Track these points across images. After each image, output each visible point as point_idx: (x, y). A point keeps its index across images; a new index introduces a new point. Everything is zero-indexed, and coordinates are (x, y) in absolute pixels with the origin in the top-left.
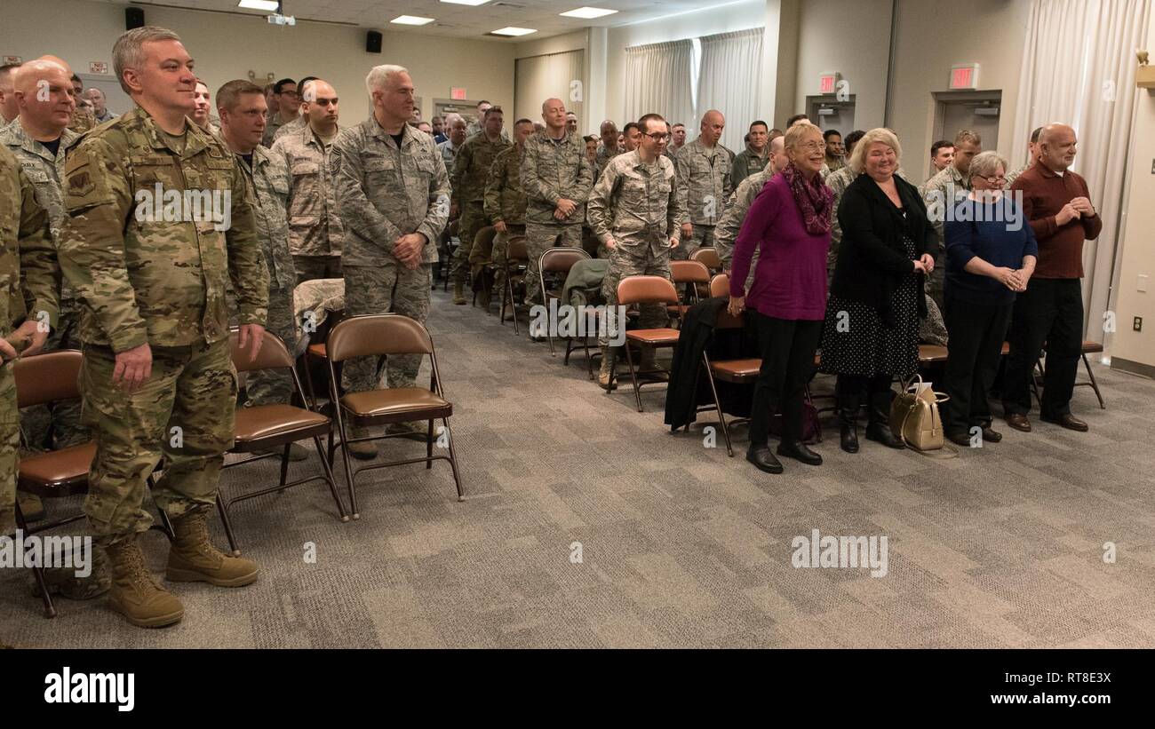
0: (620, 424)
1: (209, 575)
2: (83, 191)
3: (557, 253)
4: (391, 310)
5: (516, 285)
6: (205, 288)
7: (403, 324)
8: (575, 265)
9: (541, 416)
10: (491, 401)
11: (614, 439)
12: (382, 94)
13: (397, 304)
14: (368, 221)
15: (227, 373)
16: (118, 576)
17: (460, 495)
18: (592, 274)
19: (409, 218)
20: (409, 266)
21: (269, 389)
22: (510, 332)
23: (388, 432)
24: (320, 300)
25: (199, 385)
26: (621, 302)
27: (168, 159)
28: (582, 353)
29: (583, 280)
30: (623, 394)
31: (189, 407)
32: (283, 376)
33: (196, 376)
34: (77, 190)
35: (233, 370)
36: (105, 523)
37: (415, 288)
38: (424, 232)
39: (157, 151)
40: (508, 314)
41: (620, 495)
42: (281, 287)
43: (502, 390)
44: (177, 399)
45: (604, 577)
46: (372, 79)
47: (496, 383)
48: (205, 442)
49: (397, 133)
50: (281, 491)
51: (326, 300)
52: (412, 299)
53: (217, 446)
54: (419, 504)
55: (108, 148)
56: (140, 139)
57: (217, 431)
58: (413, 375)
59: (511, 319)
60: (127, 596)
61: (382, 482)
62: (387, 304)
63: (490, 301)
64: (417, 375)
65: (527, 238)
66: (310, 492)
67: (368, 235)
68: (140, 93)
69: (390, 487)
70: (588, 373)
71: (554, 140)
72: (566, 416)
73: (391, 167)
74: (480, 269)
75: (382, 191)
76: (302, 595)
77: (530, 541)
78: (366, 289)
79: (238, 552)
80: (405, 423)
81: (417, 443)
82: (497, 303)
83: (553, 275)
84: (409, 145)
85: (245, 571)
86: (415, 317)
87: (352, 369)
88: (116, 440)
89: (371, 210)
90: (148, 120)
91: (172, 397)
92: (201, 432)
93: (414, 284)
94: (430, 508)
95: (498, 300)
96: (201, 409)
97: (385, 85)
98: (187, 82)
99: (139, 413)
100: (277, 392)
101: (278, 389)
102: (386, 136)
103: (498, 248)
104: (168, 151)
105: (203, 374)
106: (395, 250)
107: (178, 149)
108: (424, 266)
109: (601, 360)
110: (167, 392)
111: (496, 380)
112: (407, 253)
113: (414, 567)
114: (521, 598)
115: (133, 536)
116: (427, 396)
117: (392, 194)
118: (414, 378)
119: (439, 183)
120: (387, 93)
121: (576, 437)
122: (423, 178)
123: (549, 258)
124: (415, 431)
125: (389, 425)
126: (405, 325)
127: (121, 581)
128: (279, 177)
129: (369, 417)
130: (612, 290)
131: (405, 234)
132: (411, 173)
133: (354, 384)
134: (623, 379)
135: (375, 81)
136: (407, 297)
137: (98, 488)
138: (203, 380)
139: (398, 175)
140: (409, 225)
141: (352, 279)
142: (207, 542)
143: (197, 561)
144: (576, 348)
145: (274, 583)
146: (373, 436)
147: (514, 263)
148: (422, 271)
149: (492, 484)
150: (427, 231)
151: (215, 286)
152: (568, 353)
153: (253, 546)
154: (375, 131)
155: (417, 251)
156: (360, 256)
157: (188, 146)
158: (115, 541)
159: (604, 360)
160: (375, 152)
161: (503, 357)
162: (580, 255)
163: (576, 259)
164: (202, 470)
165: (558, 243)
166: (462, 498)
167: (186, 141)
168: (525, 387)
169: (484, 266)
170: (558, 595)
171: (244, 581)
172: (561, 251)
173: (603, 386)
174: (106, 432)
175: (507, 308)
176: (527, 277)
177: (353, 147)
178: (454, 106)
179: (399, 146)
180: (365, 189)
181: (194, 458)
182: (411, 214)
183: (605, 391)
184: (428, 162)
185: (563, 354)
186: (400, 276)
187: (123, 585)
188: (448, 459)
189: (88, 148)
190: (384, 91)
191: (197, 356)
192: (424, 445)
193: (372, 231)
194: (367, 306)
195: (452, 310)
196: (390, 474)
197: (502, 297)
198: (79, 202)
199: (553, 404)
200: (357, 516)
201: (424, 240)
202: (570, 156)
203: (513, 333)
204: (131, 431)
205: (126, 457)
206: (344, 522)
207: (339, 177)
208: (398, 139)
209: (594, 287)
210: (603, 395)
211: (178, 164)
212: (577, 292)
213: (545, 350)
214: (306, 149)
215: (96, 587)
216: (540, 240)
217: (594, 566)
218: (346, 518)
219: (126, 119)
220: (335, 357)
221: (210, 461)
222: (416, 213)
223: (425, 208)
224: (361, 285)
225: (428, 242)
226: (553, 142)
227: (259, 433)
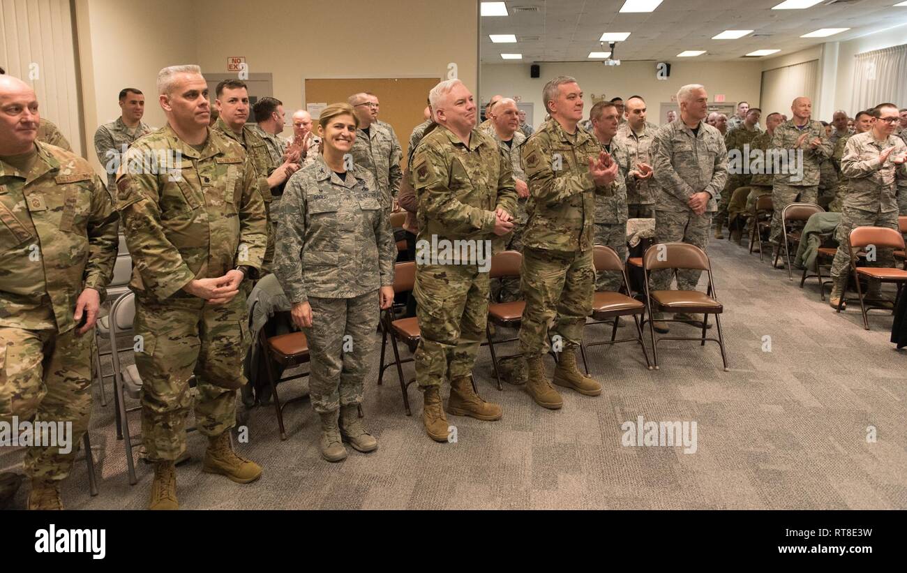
0: (850, 336)
1: (575, 385)
2: (534, 165)
3: (797, 207)
4: (683, 241)
5: (763, 228)
6: (583, 220)
7: (691, 249)
8: (811, 216)
9: (783, 321)
10: (744, 307)
11: (845, 347)
12: (687, 103)
13: (687, 236)
14: (674, 183)
15: (591, 271)
16: (532, 375)
17: (725, 367)
18: (825, 223)
19: (700, 182)
20: (698, 213)
21: (608, 281)
22: (757, 261)
23: (675, 317)
24: (636, 231)
25: (577, 276)
26: (852, 245)
27: (569, 147)
28: (817, 280)
29: (818, 227)
30: (851, 314)
31: (571, 288)
32: (617, 275)
33: (576, 271)
34: (531, 165)
35: (594, 269)
36: (528, 346)
37: (700, 227)
38: (710, 191)
39: (564, 143)
40: (755, 248)
41: (852, 390)
42: (620, 223)
43: (752, 300)
44: (566, 282)
45: (840, 448)
46: (680, 94)
47: (747, 294)
48: (577, 309)
49: (695, 127)
50: (612, 344)
51: (640, 232)
52: (698, 234)
53: (583, 312)
54: (698, 368)
55: (543, 142)
56: (555, 137)
57: (584, 304)
58: (694, 283)
59: (758, 251)
60: (535, 386)
61: (673, 349)
62: (681, 236)
63: (741, 237)
64: (697, 283)
65: (774, 195)
66: (629, 348)
67: (673, 192)
68: (555, 113)
69: (676, 353)
70: (820, 295)
71: (798, 127)
72: (803, 324)
73: (690, 149)
74: (735, 216)
75: (683, 165)
76: (626, 409)
77: (778, 409)
78: (669, 226)
79: (589, 375)
80: (687, 314)
81: (695, 327)
82: (746, 240)
83: (792, 222)
84: (702, 134)
85: (595, 388)
86: (698, 246)
87: (656, 275)
88: (537, 302)
89: (676, 176)
90: (559, 127)
91: (563, 281)
92: (576, 303)
93: (699, 225)
94: (704, 371)
95: (748, 237)
96: (577, 290)
97: (689, 97)
98: (579, 105)
99: (548, 289)
100: (613, 284)
101: (613, 282)
102: (688, 130)
103: (751, 202)
104: (568, 143)
105: (579, 270)
106: (689, 202)
107: (573, 142)
108: (707, 213)
109: (832, 287)
110: (561, 279)
111: (749, 293)
112: (697, 205)
113: (696, 409)
114: (774, 447)
115: (539, 355)
116: (705, 298)
117: (689, 166)
118: (695, 286)
119: (721, 159)
120: (689, 102)
121: (812, 341)
122: (710, 156)
123: (790, 210)
124: (693, 319)
125: (676, 314)
126: (692, 250)
127: (534, 379)
128: (623, 157)
129: (668, 307)
130: (844, 236)
131: (696, 192)
132: (703, 152)
133: (656, 285)
134: (851, 303)
135: (682, 96)
136: (695, 233)
137: (526, 326)
138: (579, 274)
139: (694, 154)
140: (700, 186)
141: (661, 219)
142: (575, 366)
143: (570, 376)
144: (809, 276)
145: (610, 398)
146: (665, 319)
147: (763, 213)
148: (705, 217)
149: (748, 364)
150: (711, 191)
151: (589, 219)
152: (804, 279)
153: (598, 374)
154: (681, 127)
155: (704, 203)
156: (667, 205)
157: (578, 140)
158: (532, 356)
159: (835, 287)
160: (681, 140)
161: (753, 277)
162: (815, 209)
163: (814, 212)
164: (575, 324)
165: (797, 200)
166: (727, 369)
167: (576, 137)
168: (769, 300)
169: (739, 214)
170: (801, 452)
171: (592, 393)
172: (800, 205)
173: (834, 306)
174: (532, 297)
175: (755, 243)
176: (772, 223)
177: (666, 137)
178: (716, 107)
179: (696, 136)
180: (672, 163)
181: (571, 317)
182: (701, 180)
183: (836, 310)
184: (714, 145)
185: (800, 280)
186: (691, 219)
187: (534, 381)
188: (718, 342)
189: (532, 142)
190: (687, 101)
191: (577, 259)
192: (701, 330)
193: (676, 190)
194: (668, 236)
195: (714, 242)
196: (677, 345)
197: (751, 236)
198: (534, 171)
199: (792, 314)
200: (657, 367)
201: (709, 197)
202: (811, 137)
203: (759, 261)
204: (543, 298)
205: (539, 311)
206: (649, 369)
207: (657, 155)
208: (696, 131)
209: (828, 232)
210: (834, 313)
211: (573, 150)
212: (813, 236)
213: (783, 275)
214: (628, 139)
215: (520, 379)
216: (784, 197)
217: (831, 438)
218: (651, 368)
219: (548, 127)
220: (648, 266)
221: (579, 320)
222: (704, 179)
223: (711, 175)
224: (666, 223)
225: (711, 198)
226: (797, 128)
227: (605, 307)
